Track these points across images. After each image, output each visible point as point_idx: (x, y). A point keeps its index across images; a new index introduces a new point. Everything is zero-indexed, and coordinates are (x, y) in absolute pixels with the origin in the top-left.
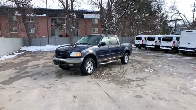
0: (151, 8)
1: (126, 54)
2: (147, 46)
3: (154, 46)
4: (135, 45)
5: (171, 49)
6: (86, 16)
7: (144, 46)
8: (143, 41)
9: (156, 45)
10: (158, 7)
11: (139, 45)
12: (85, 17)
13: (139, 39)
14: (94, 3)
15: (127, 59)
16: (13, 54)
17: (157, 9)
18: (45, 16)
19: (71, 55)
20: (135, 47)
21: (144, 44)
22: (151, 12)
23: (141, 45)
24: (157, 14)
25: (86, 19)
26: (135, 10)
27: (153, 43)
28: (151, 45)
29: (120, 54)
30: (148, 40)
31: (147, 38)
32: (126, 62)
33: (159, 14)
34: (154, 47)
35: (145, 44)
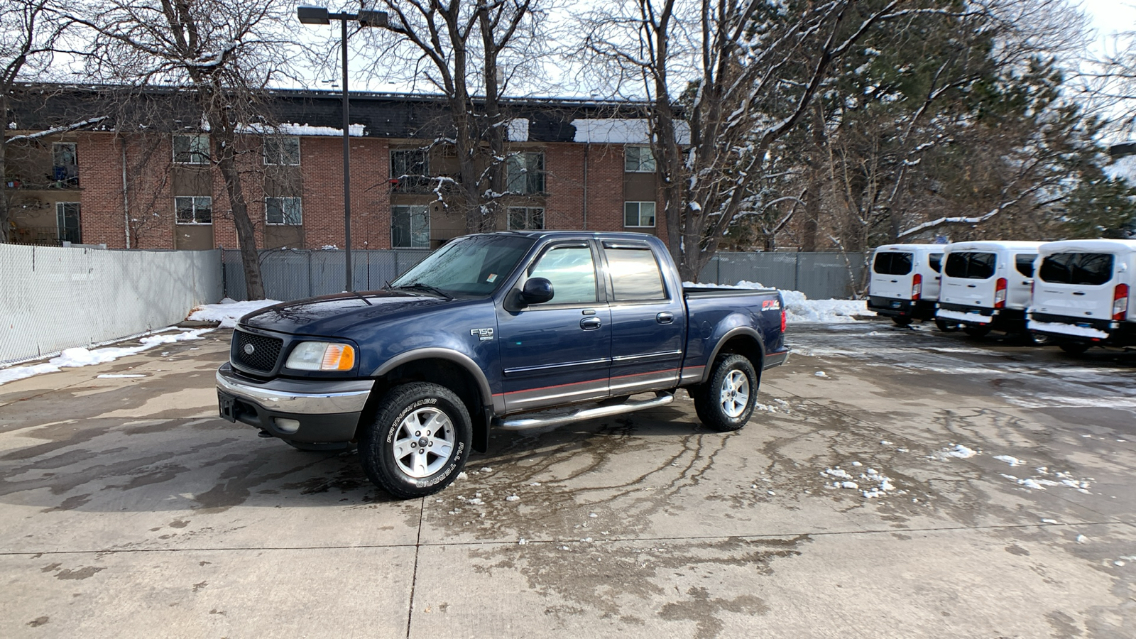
0: (987, 72)
1: (728, 364)
2: (942, 313)
3: (985, 311)
4: (871, 306)
5: (1104, 335)
6: (587, 131)
7: (924, 309)
8: (918, 279)
9: (1001, 306)
10: (1035, 65)
11: (897, 306)
12: (579, 138)
13: (898, 264)
14: (613, 53)
15: (743, 399)
16: (136, 342)
17: (1025, 79)
18: (361, 133)
19: (294, 364)
20: (874, 314)
21: (924, 297)
22: (993, 97)
23: (905, 303)
24: (1030, 113)
25: (584, 146)
26: (891, 92)
27: (981, 292)
28: (966, 309)
29: (681, 363)
30: (951, 272)
31: (943, 262)
32: (733, 413)
33: (1040, 107)
34: (988, 320)
35: (934, 297)
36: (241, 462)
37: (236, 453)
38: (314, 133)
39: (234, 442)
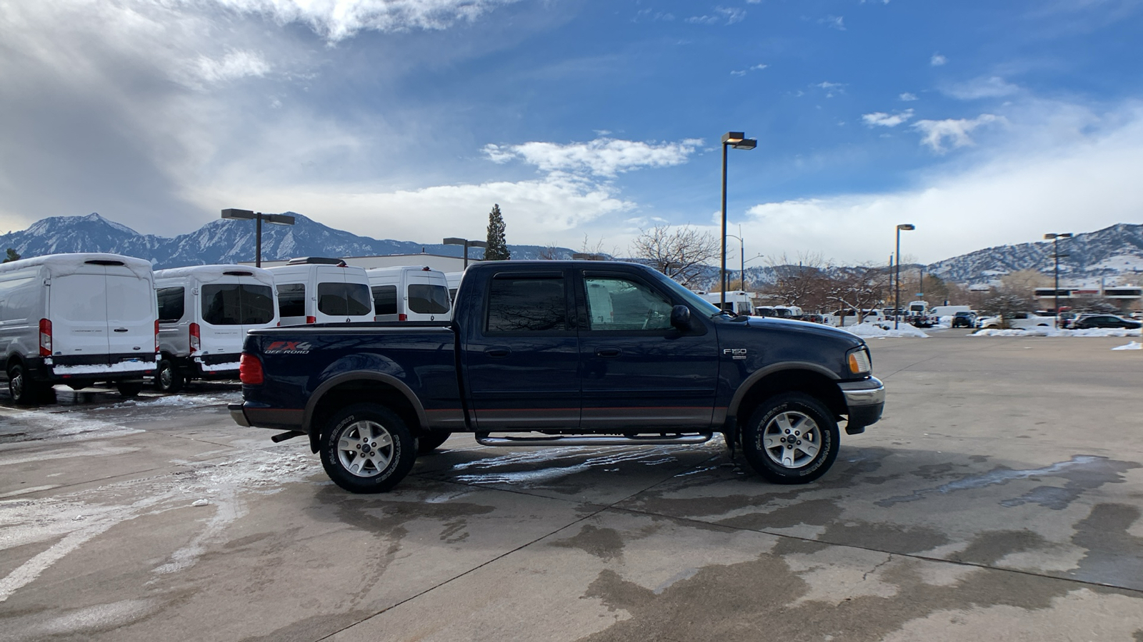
36: (867, 475)
37: (874, 486)
39: (878, 500)
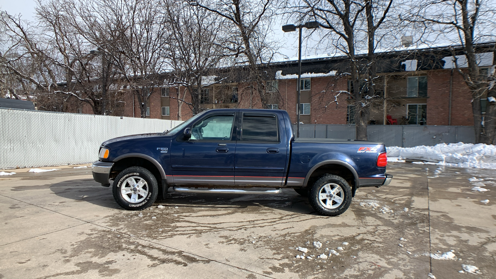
1: (324, 179)
12: (446, 66)
18: (335, 74)
32: (330, 207)
38: (316, 76)
